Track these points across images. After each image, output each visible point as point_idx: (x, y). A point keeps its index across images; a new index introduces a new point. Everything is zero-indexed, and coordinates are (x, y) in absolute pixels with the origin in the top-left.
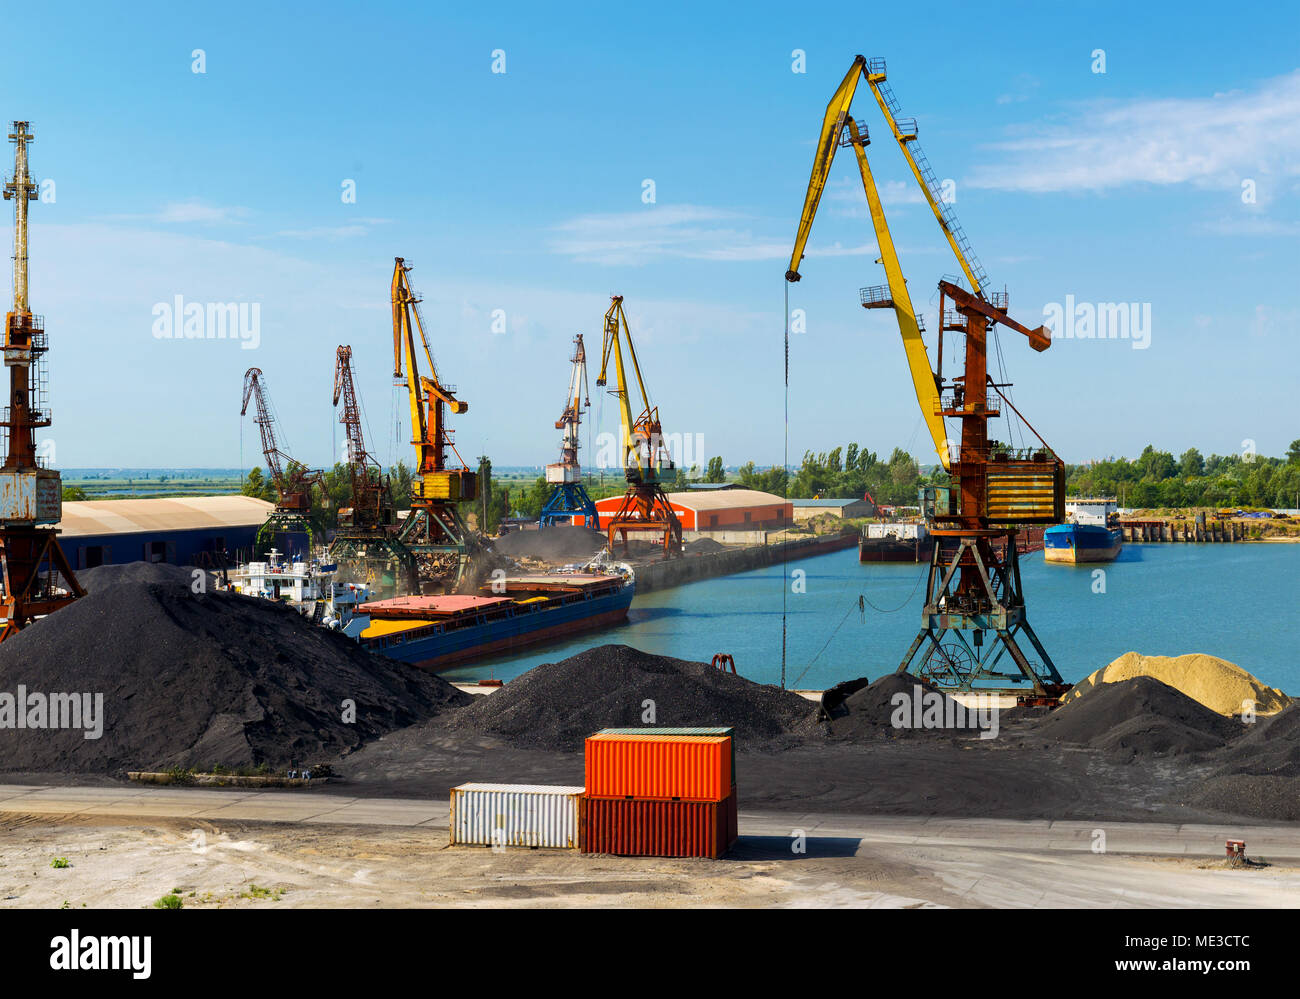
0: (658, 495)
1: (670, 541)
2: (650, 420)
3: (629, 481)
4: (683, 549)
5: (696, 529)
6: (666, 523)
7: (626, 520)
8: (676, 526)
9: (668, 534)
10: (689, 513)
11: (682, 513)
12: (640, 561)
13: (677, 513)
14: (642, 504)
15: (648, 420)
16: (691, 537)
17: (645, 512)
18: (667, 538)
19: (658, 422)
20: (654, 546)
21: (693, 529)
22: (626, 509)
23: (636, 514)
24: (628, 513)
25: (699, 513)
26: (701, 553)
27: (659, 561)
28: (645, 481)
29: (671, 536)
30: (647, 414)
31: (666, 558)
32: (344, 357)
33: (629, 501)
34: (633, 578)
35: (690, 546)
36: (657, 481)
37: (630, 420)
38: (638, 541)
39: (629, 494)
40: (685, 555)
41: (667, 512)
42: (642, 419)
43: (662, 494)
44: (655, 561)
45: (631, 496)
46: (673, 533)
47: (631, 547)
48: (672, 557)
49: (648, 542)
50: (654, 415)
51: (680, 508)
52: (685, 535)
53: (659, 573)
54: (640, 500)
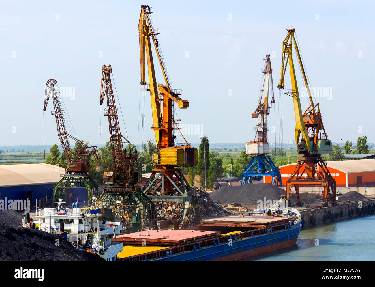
0: (320, 162)
1: (328, 194)
2: (314, 111)
3: (300, 153)
4: (337, 199)
5: (347, 186)
6: (325, 182)
7: (299, 179)
8: (332, 183)
9: (326, 189)
10: (342, 174)
11: (337, 175)
12: (308, 207)
13: (333, 175)
14: (309, 169)
15: (312, 112)
16: (343, 191)
17: (311, 174)
18: (326, 192)
19: (319, 113)
20: (318, 197)
21: (345, 186)
22: (298, 172)
23: (305, 175)
24: (299, 175)
25: (349, 174)
26: (349, 202)
27: (320, 207)
28: (311, 153)
29: (328, 190)
30: (311, 108)
31: (326, 205)
32: (107, 72)
33: (300, 166)
34: (300, 218)
35: (343, 197)
36: (319, 153)
37: (300, 112)
38: (307, 193)
39: (300, 162)
40: (338, 203)
41: (326, 174)
42: (308, 111)
43: (322, 161)
44: (317, 207)
45: (302, 163)
46: (330, 188)
47: (301, 198)
48: (329, 204)
49: (313, 194)
50: (316, 109)
51: (335, 171)
52: (338, 190)
53: (319, 215)
54: (308, 166)
